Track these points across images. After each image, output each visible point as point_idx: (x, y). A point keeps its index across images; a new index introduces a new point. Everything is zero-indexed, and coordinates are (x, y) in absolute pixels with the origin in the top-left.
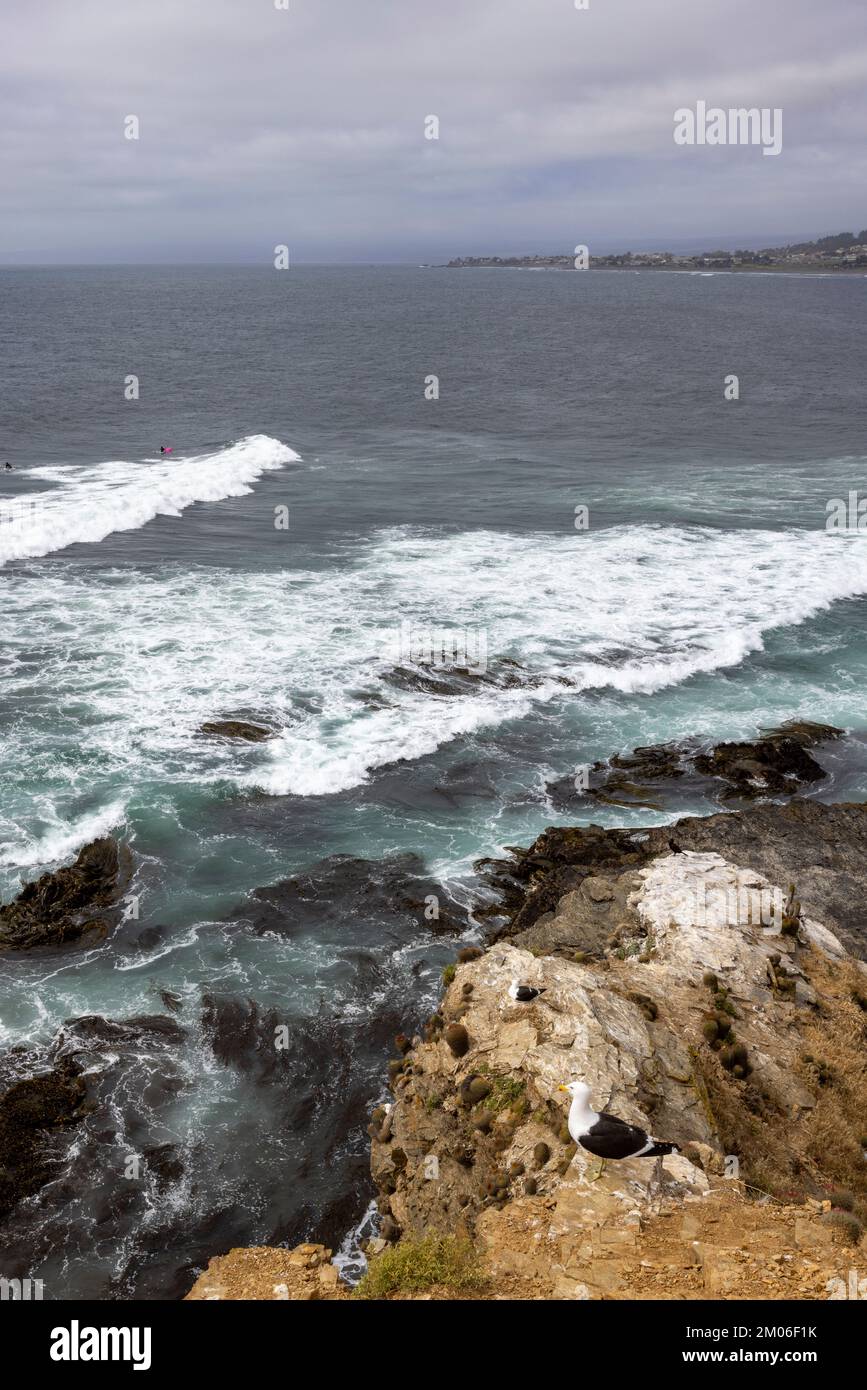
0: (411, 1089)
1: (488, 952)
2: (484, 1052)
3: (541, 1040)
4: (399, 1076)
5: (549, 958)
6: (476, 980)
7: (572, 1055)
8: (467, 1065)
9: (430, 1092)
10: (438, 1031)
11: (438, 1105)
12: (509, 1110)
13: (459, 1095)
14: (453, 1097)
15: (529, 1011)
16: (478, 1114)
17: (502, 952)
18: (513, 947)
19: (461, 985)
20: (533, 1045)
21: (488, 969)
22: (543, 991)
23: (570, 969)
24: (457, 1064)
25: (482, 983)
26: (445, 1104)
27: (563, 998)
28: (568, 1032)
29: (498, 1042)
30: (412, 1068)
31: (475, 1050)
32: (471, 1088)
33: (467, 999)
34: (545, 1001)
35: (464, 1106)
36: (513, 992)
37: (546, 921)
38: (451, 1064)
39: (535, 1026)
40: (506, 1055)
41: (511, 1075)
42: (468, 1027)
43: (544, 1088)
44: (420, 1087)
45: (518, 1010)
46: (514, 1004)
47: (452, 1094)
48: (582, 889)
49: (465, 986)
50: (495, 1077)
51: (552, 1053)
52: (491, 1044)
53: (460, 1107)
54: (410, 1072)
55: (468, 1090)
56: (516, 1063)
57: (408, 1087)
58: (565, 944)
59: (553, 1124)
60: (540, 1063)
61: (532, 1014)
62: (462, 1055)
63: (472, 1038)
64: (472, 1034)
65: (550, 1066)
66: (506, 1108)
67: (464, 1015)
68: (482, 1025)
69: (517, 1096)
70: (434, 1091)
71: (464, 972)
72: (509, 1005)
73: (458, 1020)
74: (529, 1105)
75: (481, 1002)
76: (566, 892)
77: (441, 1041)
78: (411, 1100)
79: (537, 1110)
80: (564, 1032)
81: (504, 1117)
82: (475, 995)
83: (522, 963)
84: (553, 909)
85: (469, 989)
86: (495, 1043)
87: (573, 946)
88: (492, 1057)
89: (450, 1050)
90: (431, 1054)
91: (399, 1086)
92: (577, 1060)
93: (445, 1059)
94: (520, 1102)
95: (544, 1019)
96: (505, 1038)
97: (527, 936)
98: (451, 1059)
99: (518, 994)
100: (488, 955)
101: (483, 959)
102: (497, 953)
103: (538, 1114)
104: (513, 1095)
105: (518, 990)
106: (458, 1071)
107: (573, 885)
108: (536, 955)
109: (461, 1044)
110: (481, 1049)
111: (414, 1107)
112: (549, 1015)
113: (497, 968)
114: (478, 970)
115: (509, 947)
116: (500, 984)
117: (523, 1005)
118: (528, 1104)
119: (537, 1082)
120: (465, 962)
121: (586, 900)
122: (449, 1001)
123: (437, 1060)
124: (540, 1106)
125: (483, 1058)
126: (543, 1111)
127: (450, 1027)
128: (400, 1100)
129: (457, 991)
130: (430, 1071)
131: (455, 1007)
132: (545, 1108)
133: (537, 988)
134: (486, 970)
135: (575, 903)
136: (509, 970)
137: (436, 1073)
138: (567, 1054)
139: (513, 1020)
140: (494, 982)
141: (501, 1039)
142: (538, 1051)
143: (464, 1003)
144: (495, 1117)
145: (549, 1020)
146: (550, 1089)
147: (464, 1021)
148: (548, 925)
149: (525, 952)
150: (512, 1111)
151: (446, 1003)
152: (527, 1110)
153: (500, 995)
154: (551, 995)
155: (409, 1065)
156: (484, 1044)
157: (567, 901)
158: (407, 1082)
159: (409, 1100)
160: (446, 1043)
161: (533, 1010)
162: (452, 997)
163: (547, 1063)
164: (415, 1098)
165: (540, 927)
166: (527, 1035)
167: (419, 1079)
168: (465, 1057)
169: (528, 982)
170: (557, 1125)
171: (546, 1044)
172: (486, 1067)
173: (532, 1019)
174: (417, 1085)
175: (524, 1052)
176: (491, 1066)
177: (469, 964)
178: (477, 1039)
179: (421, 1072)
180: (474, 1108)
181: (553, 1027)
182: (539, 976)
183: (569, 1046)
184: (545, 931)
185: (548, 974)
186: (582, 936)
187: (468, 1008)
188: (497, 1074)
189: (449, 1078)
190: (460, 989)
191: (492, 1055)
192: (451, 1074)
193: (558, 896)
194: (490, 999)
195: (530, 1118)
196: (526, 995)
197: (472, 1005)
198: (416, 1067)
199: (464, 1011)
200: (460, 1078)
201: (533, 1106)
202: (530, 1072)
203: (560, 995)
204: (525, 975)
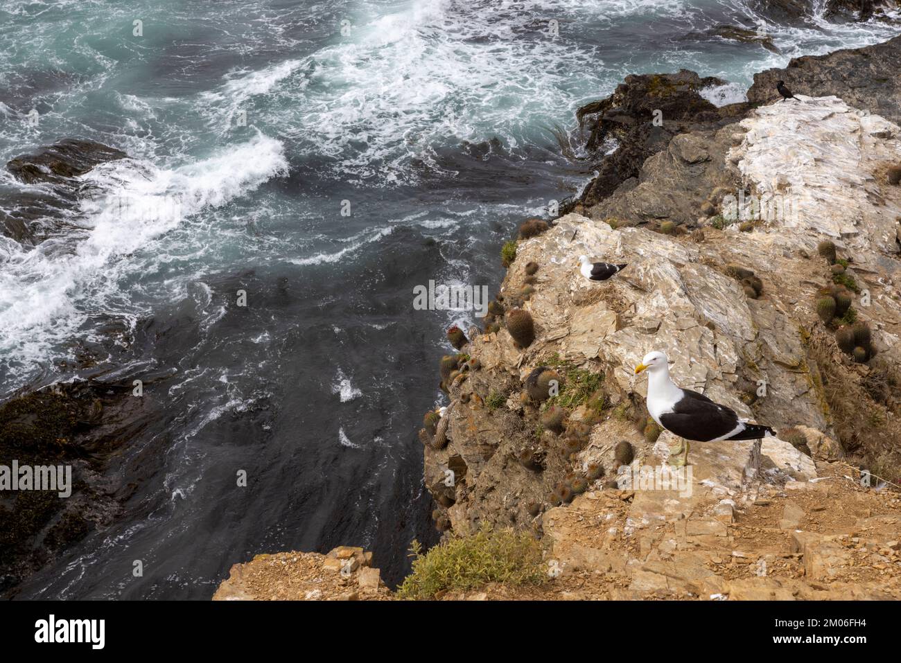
0: (468, 387)
1: (555, 225)
2: (554, 341)
3: (620, 325)
4: (454, 373)
5: (629, 230)
6: (541, 259)
7: (658, 340)
8: (533, 357)
9: (491, 390)
10: (498, 321)
11: (500, 404)
12: (584, 407)
13: (525, 392)
14: (517, 395)
15: (606, 292)
16: (547, 414)
17: (572, 224)
18: (586, 219)
19: (524, 265)
20: (612, 331)
21: (556, 245)
22: (622, 267)
23: (655, 241)
24: (521, 356)
25: (549, 262)
26: (509, 402)
27: (646, 274)
28: (653, 314)
29: (570, 329)
30: (468, 363)
31: (543, 339)
32: (539, 383)
33: (532, 281)
34: (624, 279)
35: (531, 404)
36: (587, 270)
37: (627, 189)
38: (514, 356)
39: (614, 309)
40: (580, 343)
41: (586, 366)
42: (533, 314)
43: (626, 379)
44: (479, 384)
45: (592, 292)
46: (588, 284)
47: (516, 390)
48: (671, 148)
49: (528, 265)
50: (567, 369)
51: (634, 339)
52: (561, 332)
53: (526, 404)
54: (467, 368)
55: (535, 385)
56: (591, 352)
57: (464, 384)
58: (651, 216)
59: (638, 420)
60: (618, 351)
61: (609, 295)
62: (528, 345)
63: (538, 326)
64: (539, 321)
65: (632, 353)
66: (581, 404)
67: (528, 299)
68: (550, 310)
69: (594, 391)
70: (495, 388)
71: (527, 249)
72: (581, 286)
73: (521, 305)
74: (609, 399)
75: (549, 283)
76: (651, 153)
77: (502, 330)
78: (469, 400)
79: (618, 405)
80: (648, 315)
81: (578, 414)
82: (541, 276)
83: (597, 236)
84: (635, 174)
85: (533, 269)
86: (565, 331)
87: (660, 218)
88: (563, 346)
89: (513, 341)
90: (490, 346)
91: (454, 384)
92: (664, 345)
93: (507, 352)
94: (598, 396)
95: (624, 301)
96: (578, 325)
97: (605, 207)
98: (514, 350)
99: (592, 272)
100: (556, 228)
101: (550, 233)
102: (567, 226)
103: (619, 410)
104: (589, 389)
105: (591, 267)
106: (523, 363)
107: (661, 144)
108: (614, 227)
109: (525, 333)
110: (550, 338)
111: (472, 407)
112: (631, 295)
113: (566, 243)
114: (544, 247)
115: (580, 218)
116: (571, 262)
117: (599, 285)
118: (607, 398)
119: (617, 373)
120: (528, 238)
121: (676, 162)
122: (510, 284)
123: (498, 353)
124: (621, 400)
125: (553, 348)
126: (625, 406)
127: (512, 314)
128: (455, 401)
129: (519, 272)
130: (489, 366)
131: (518, 291)
132: (627, 402)
133: (615, 265)
134: (553, 246)
135: (662, 166)
136: (582, 246)
137: (497, 368)
138: (652, 340)
139: (587, 302)
140: (564, 260)
141: (574, 325)
142: (617, 337)
143: (528, 286)
144: (568, 414)
145: (631, 301)
146: (633, 380)
147: (528, 306)
148: (629, 194)
149: (601, 223)
150: (588, 407)
151: (506, 287)
152: (606, 406)
153: (571, 275)
154: (633, 272)
155: (465, 361)
156: (552, 332)
157: (653, 164)
158: (464, 380)
159: (466, 399)
160: (507, 333)
161: (611, 290)
162: (513, 279)
163: (628, 350)
164: (473, 397)
165: (621, 197)
166: (604, 320)
167: (478, 375)
168: (530, 348)
169: (605, 258)
170: (641, 421)
171: (627, 329)
172: (556, 357)
173: (610, 301)
174: (475, 382)
175: (601, 339)
176: (562, 356)
177: (533, 240)
178: (544, 326)
179: (479, 367)
180: (543, 406)
181: (635, 308)
182: (618, 251)
183: (654, 331)
184: (626, 201)
185: (629, 248)
186: (672, 205)
187: (533, 291)
188: (570, 366)
189: (512, 373)
190: (523, 270)
191: (563, 343)
192: (515, 368)
193: (642, 158)
194: (559, 280)
195: (610, 414)
196: (602, 273)
197: (537, 287)
198: (473, 361)
199: (528, 295)
200: (525, 372)
201: (613, 400)
202: (609, 362)
203: (643, 271)
204: (599, 252)
